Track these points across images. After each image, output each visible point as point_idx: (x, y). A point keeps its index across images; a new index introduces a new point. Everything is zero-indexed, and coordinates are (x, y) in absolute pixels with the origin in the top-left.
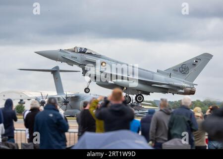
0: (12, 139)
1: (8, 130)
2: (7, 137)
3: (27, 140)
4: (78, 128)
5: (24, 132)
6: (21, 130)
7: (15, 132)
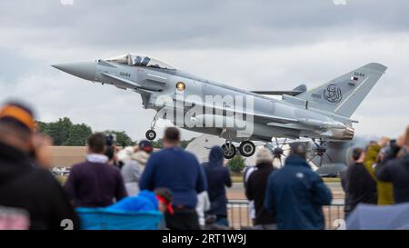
0: (223, 220)
1: (216, 203)
2: (215, 217)
3: (251, 221)
4: (344, 197)
5: (245, 206)
6: (240, 203)
7: (229, 206)
